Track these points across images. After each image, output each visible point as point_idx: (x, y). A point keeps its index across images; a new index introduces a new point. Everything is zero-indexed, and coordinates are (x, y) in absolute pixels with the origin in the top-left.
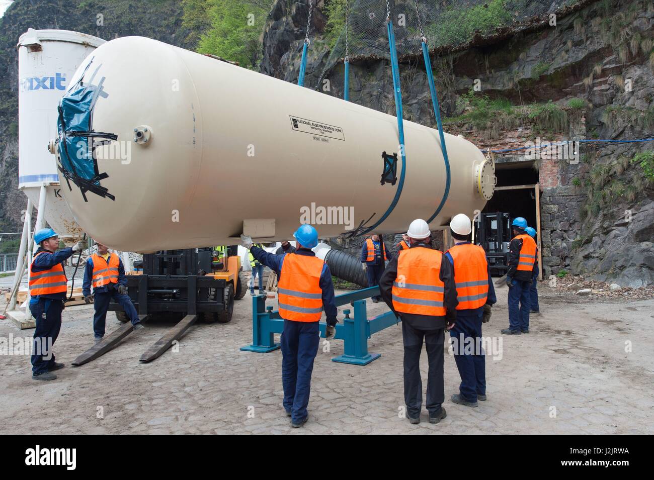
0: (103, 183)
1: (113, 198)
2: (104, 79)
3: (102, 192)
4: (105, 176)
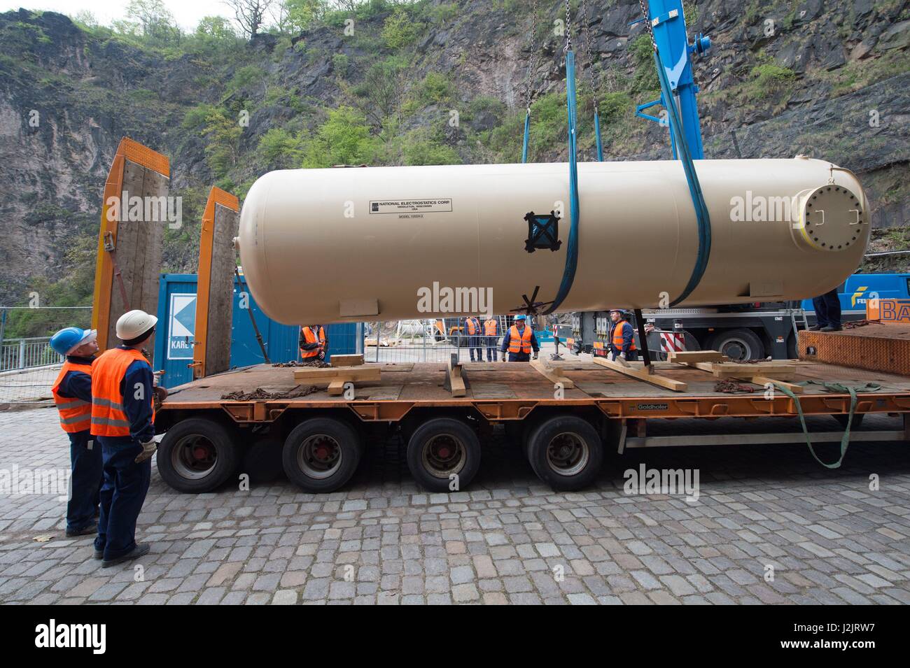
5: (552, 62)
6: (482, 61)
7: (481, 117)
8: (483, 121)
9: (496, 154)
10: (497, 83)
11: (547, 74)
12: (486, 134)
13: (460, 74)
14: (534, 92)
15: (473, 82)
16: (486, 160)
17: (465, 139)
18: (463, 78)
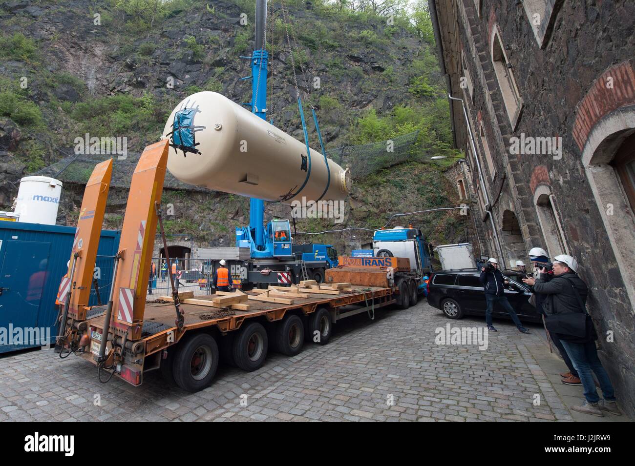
0: (196, 147)
1: (200, 154)
2: (198, 106)
3: (195, 151)
4: (198, 144)
5: (131, 73)
6: (72, 47)
7: (65, 89)
8: (67, 92)
9: (76, 123)
10: (83, 69)
11: (126, 80)
12: (67, 104)
13: (48, 47)
14: (114, 88)
15: (60, 58)
16: (67, 125)
17: (48, 101)
18: (52, 52)
